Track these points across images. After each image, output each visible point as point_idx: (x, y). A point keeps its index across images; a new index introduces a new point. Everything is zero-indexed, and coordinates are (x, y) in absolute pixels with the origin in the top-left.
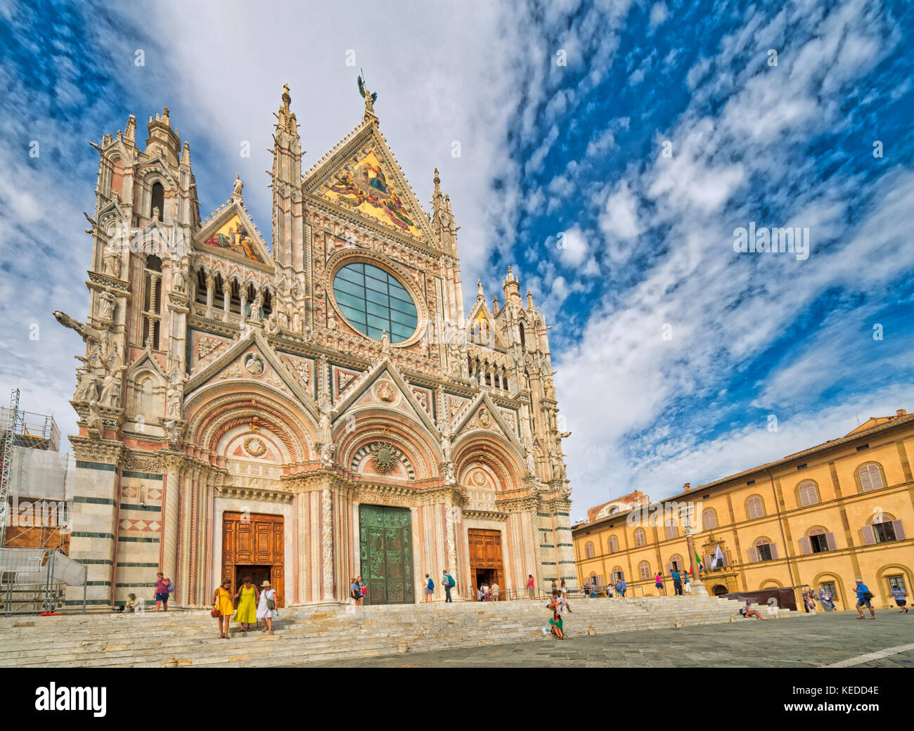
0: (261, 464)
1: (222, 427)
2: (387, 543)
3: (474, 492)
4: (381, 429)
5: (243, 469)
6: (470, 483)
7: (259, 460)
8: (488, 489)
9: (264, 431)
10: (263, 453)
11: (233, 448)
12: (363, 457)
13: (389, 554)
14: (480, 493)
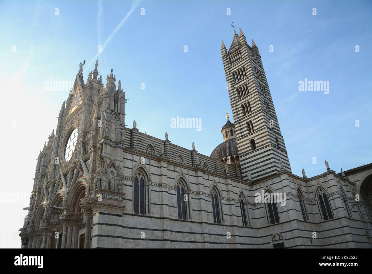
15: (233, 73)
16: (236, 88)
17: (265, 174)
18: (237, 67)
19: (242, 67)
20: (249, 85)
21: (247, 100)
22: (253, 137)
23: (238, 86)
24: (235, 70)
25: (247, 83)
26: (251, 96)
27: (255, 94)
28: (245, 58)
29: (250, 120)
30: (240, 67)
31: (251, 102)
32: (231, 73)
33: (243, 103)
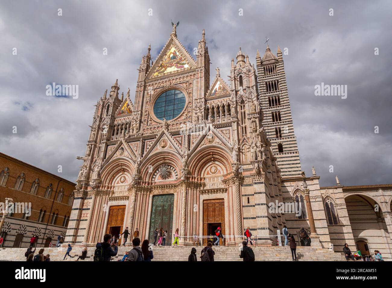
0: (123, 185)
1: (113, 176)
2: (164, 212)
3: (210, 178)
4: (162, 160)
5: (118, 189)
6: (208, 174)
7: (123, 184)
8: (219, 175)
9: (126, 173)
10: (124, 181)
11: (116, 182)
12: (157, 173)
13: (164, 217)
14: (214, 178)
15: (266, 83)
16: (267, 96)
17: (290, 175)
18: (271, 78)
19: (277, 80)
20: (282, 97)
21: (277, 110)
22: (281, 142)
23: (271, 95)
24: (269, 80)
25: (280, 95)
26: (282, 107)
27: (287, 107)
28: (281, 73)
29: (279, 126)
30: (274, 79)
31: (282, 112)
32: (264, 82)
33: (274, 111)
